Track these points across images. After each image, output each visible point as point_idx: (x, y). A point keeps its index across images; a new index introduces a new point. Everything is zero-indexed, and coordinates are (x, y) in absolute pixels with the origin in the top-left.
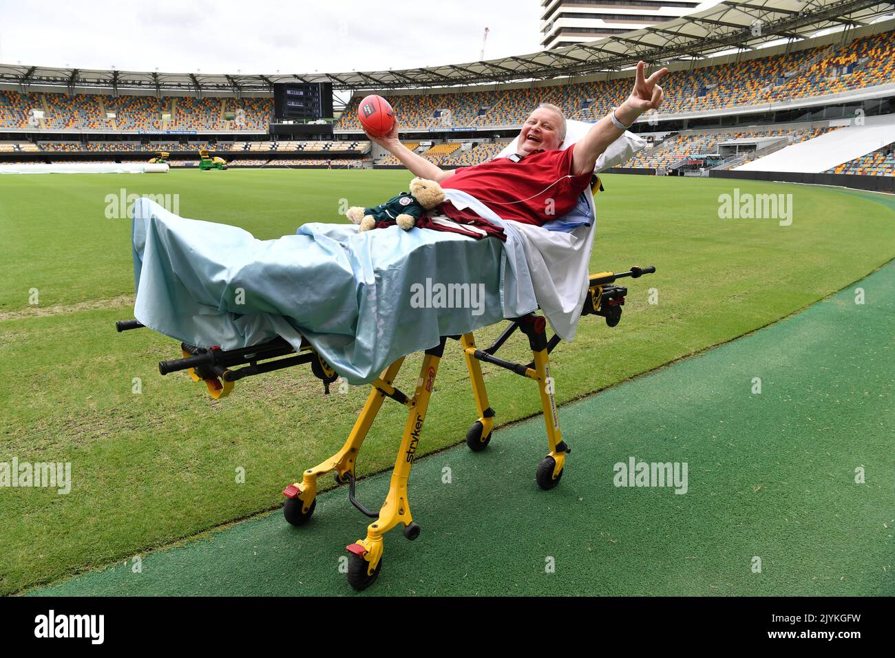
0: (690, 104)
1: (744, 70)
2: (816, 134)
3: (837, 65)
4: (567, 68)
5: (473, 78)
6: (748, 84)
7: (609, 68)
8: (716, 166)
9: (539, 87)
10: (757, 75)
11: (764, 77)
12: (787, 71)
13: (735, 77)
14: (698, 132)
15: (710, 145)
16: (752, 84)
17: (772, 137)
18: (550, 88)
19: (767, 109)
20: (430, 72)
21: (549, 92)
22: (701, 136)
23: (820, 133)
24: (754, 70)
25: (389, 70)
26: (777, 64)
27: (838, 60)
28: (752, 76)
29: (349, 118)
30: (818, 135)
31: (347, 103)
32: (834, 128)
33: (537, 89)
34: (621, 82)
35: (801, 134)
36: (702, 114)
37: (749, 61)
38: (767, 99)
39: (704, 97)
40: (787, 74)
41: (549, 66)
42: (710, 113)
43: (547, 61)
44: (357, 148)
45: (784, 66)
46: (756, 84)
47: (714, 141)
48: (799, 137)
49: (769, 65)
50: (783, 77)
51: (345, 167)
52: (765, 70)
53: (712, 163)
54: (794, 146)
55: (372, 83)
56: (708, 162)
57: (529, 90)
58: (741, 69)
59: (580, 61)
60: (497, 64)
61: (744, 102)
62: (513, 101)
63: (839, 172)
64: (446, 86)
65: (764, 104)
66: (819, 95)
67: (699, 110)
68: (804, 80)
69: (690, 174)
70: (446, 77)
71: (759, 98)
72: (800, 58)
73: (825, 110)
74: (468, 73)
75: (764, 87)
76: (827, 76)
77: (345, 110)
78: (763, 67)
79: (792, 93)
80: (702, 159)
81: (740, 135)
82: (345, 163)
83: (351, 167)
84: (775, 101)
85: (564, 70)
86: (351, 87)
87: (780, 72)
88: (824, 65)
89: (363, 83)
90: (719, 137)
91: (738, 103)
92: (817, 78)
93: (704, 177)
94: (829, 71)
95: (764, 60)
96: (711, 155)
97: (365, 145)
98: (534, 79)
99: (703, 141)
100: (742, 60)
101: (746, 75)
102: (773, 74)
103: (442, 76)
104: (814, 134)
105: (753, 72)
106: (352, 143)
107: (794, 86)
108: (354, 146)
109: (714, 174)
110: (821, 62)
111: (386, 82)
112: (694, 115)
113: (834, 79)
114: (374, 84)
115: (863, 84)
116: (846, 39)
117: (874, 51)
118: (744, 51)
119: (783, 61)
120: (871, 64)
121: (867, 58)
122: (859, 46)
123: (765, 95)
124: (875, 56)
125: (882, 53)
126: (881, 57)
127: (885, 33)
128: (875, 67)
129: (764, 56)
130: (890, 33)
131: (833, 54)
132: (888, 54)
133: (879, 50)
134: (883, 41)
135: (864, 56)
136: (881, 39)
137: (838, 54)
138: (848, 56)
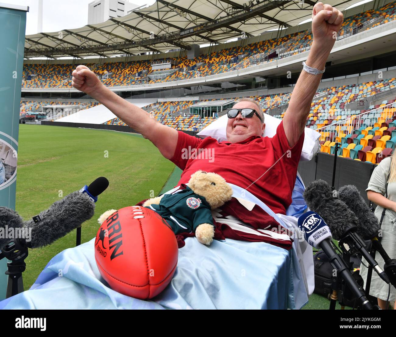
1: (51, 69)
2: (93, 105)
6: (55, 77)
8: (44, 119)
10: (59, 73)
11: (63, 75)
13: (47, 72)
14: (29, 99)
15: (37, 107)
16: (57, 77)
17: (71, 105)
19: (68, 91)
22: (30, 102)
23: (95, 105)
24: (56, 70)
26: (69, 69)
27: (99, 72)
28: (56, 73)
30: (94, 106)
35: (86, 105)
36: (31, 90)
37: (54, 65)
38: (66, 86)
39: (30, 81)
42: (35, 90)
46: (59, 78)
47: (39, 105)
48: (85, 106)
49: (65, 68)
52: (63, 71)
53: (41, 117)
54: (84, 111)
56: (39, 117)
58: (49, 68)
61: (54, 86)
63: (109, 124)
65: (66, 88)
67: (29, 87)
69: (29, 123)
71: (62, 85)
75: (64, 79)
80: (35, 115)
81: (53, 103)
84: (71, 87)
90: (41, 103)
91: (51, 86)
93: (38, 124)
95: (62, 66)
96: (39, 113)
99: (32, 105)
100: (50, 63)
101: (53, 72)
102: (68, 73)
104: (92, 105)
105: (57, 71)
109: (44, 123)
115: (112, 84)
116: (101, 62)
117: (114, 70)
118: (50, 59)
119: (71, 68)
120: (114, 76)
121: (112, 73)
122: (107, 67)
123: (65, 84)
124: (115, 73)
125: (118, 71)
126: (118, 74)
127: (117, 62)
128: (116, 77)
129: (61, 63)
130: (120, 63)
131: (96, 68)
132: (120, 72)
133: (116, 70)
134: (118, 66)
135: (110, 71)
136: (116, 65)
137: (98, 69)
138: (103, 70)
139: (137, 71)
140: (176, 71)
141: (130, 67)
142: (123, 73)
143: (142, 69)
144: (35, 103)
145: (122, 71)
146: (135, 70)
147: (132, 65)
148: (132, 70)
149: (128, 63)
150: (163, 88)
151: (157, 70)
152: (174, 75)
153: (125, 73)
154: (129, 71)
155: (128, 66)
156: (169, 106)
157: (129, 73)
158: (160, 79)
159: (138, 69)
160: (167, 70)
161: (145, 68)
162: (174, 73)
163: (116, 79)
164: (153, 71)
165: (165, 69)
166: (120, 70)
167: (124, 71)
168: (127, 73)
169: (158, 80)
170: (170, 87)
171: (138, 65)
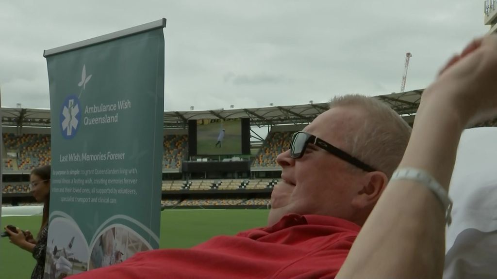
5: (405, 109)
25: (308, 103)
29: (267, 154)
31: (264, 138)
55: (293, 117)
74: (400, 103)
77: (263, 146)
86: (269, 122)
89: (282, 118)
106: (271, 181)
108: (273, 184)
111: (307, 116)
114: (294, 119)
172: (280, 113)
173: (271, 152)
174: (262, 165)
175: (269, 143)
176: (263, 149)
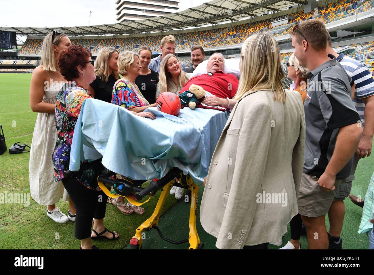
0: (178, 47)
1: (197, 35)
3: (229, 35)
4: (128, 31)
5: (86, 33)
6: (199, 41)
7: (146, 32)
9: (116, 38)
10: (202, 37)
11: (205, 38)
12: (213, 36)
13: (195, 38)
14: (182, 58)
15: (187, 63)
16: (201, 40)
18: (121, 39)
20: (66, 29)
21: (121, 41)
22: (183, 60)
24: (201, 35)
25: (45, 27)
26: (209, 34)
27: (230, 33)
28: (200, 37)
29: (26, 49)
31: (24, 42)
32: (230, 58)
33: (116, 39)
34: (151, 38)
36: (183, 51)
37: (199, 32)
38: (206, 46)
39: (184, 45)
40: (213, 37)
41: (120, 30)
42: (186, 51)
43: (120, 27)
44: (31, 64)
45: (212, 34)
46: (202, 41)
49: (206, 33)
50: (211, 38)
51: (25, 72)
52: (205, 36)
55: (37, 33)
57: (112, 39)
58: (196, 35)
59: (134, 28)
60: (97, 27)
62: (106, 44)
64: (74, 36)
66: (225, 45)
68: (219, 40)
70: (74, 32)
71: (204, 46)
72: (217, 31)
73: (226, 51)
74: (84, 31)
75: (205, 42)
76: (227, 39)
77: (24, 45)
78: (204, 34)
79: (215, 45)
82: (25, 70)
83: (29, 72)
84: (209, 47)
85: (127, 31)
86: (26, 34)
87: (210, 36)
88: (225, 35)
89: (32, 33)
92: (223, 39)
94: (227, 37)
95: (205, 32)
97: (35, 62)
98: (114, 35)
99: (184, 62)
100: (196, 31)
101: (198, 37)
102: (208, 37)
103: (72, 32)
106: (28, 61)
107: (215, 42)
108: (29, 62)
110: (224, 33)
111: (44, 33)
112: (180, 52)
113: (229, 40)
114: (38, 34)
115: (239, 42)
116: (232, 26)
117: (241, 30)
118: (197, 28)
119: (211, 32)
120: (241, 35)
121: (239, 33)
122: (236, 28)
123: (205, 45)
124: (242, 32)
125: (244, 31)
126: (244, 33)
127: (244, 24)
128: (242, 36)
129: (204, 30)
130: (246, 24)
131: (228, 31)
132: (246, 32)
133: (243, 30)
134: (244, 27)
135: (238, 32)
136: (243, 26)
137: (229, 31)
138: (233, 32)
139: (259, 29)
140: (293, 25)
141: (253, 27)
142: (248, 32)
143: (263, 27)
144: (186, 61)
145: (248, 30)
146: (258, 28)
147: (255, 25)
148: (255, 29)
149: (252, 24)
150: (280, 41)
151: (276, 26)
152: (291, 29)
153: (250, 32)
154: (253, 30)
155: (252, 26)
156: (285, 57)
157: (253, 31)
158: (278, 34)
159: (260, 27)
160: (285, 25)
161: (266, 26)
162: (290, 27)
163: (242, 38)
164: (272, 27)
165: (283, 25)
166: (246, 30)
167: (249, 30)
168: (251, 32)
169: (276, 35)
170: (286, 39)
171: (260, 24)
172: (30, 30)
173: (28, 48)
174: (23, 54)
175: (27, 44)
176: (24, 47)
